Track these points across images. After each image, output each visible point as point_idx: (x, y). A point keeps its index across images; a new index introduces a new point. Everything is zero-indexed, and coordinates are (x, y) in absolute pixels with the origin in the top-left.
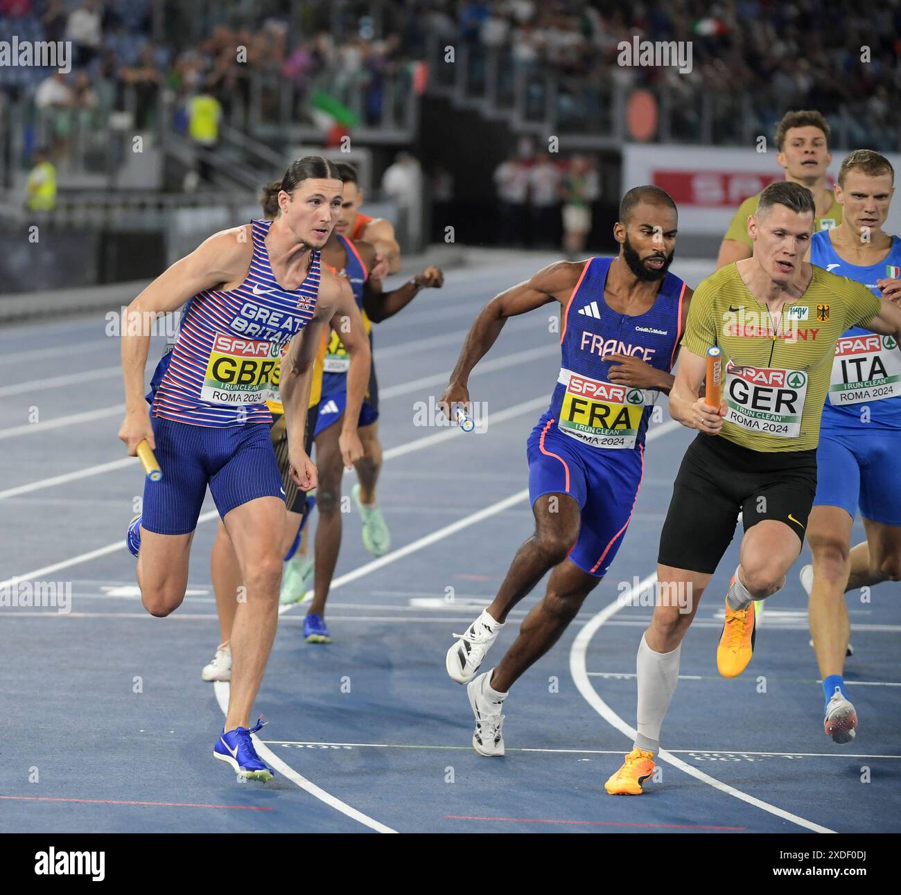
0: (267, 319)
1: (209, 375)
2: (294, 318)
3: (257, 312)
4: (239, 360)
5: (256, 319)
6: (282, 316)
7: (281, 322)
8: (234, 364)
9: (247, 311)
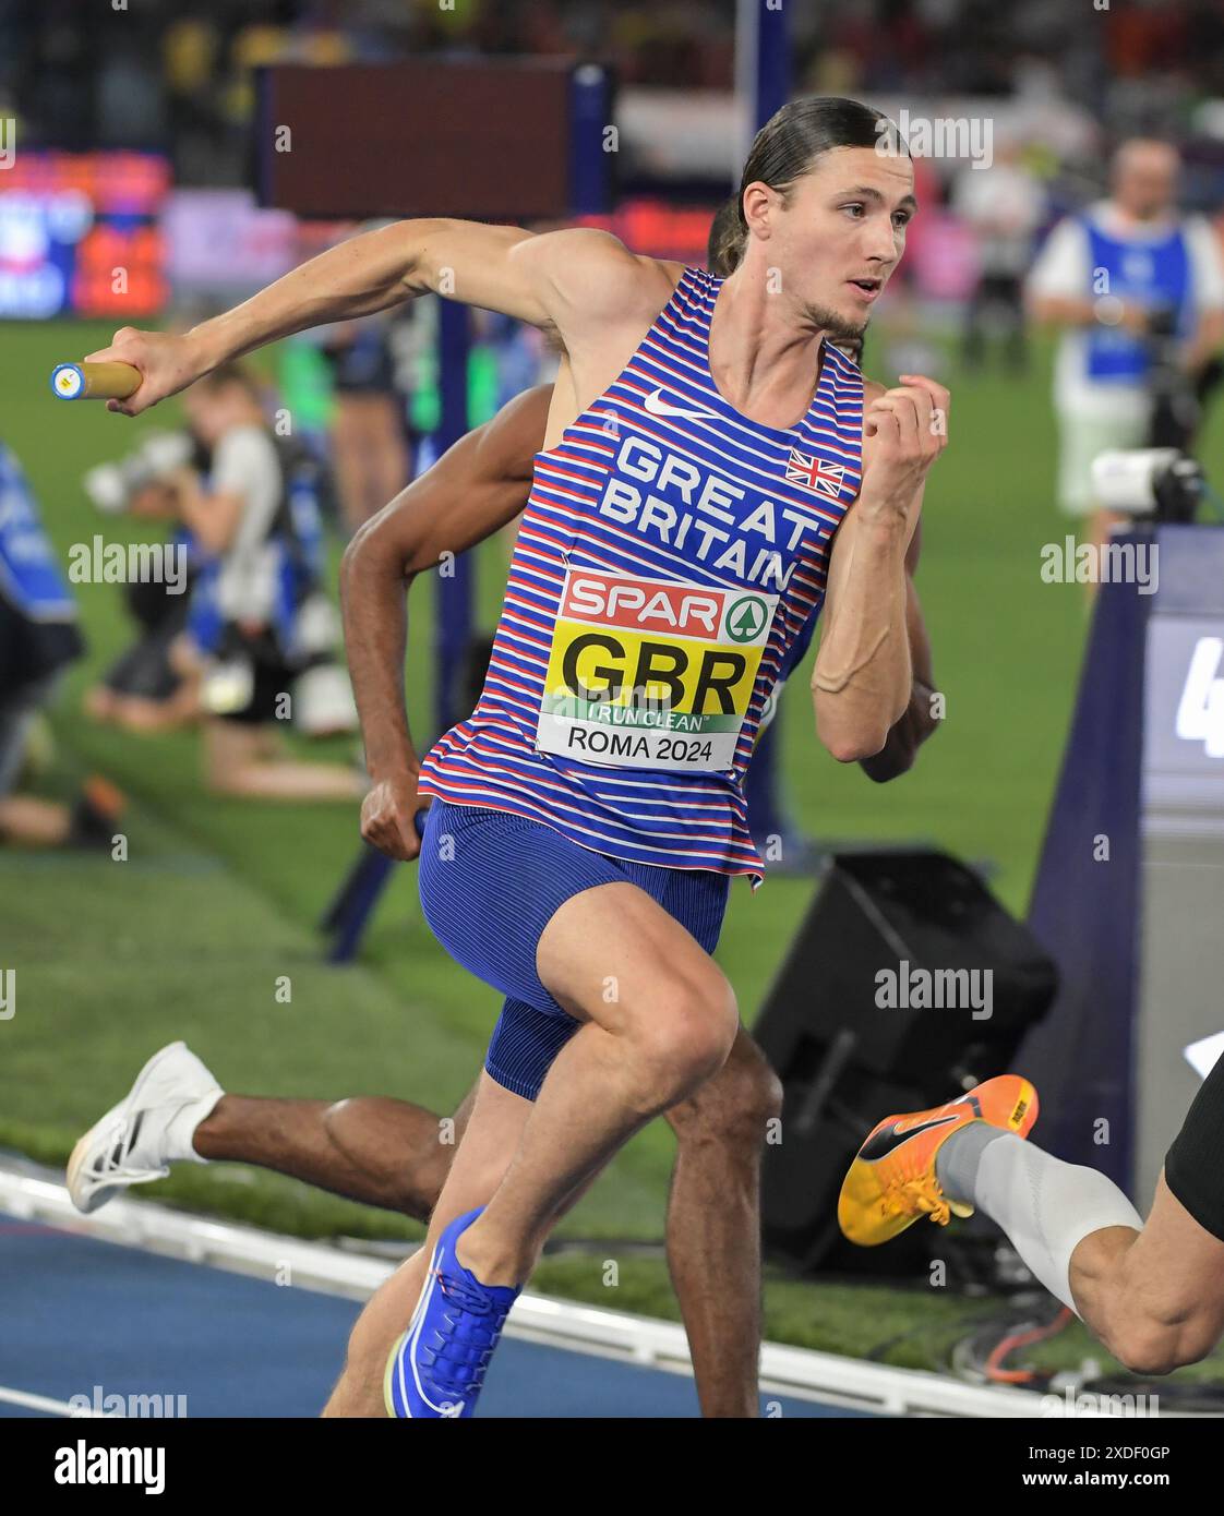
0: (697, 494)
1: (555, 685)
2: (779, 507)
3: (661, 464)
4: (631, 639)
5: (661, 486)
6: (740, 494)
7: (742, 509)
8: (617, 650)
9: (635, 455)
